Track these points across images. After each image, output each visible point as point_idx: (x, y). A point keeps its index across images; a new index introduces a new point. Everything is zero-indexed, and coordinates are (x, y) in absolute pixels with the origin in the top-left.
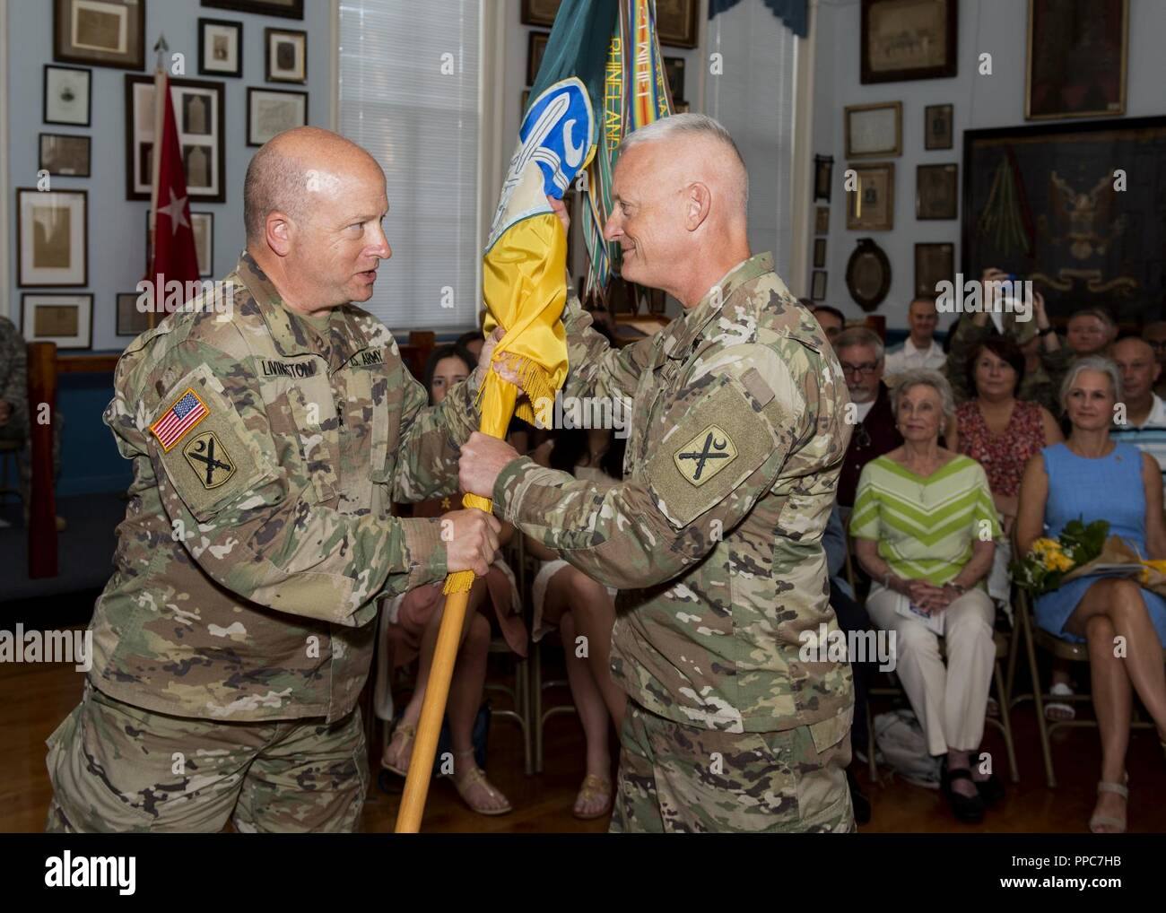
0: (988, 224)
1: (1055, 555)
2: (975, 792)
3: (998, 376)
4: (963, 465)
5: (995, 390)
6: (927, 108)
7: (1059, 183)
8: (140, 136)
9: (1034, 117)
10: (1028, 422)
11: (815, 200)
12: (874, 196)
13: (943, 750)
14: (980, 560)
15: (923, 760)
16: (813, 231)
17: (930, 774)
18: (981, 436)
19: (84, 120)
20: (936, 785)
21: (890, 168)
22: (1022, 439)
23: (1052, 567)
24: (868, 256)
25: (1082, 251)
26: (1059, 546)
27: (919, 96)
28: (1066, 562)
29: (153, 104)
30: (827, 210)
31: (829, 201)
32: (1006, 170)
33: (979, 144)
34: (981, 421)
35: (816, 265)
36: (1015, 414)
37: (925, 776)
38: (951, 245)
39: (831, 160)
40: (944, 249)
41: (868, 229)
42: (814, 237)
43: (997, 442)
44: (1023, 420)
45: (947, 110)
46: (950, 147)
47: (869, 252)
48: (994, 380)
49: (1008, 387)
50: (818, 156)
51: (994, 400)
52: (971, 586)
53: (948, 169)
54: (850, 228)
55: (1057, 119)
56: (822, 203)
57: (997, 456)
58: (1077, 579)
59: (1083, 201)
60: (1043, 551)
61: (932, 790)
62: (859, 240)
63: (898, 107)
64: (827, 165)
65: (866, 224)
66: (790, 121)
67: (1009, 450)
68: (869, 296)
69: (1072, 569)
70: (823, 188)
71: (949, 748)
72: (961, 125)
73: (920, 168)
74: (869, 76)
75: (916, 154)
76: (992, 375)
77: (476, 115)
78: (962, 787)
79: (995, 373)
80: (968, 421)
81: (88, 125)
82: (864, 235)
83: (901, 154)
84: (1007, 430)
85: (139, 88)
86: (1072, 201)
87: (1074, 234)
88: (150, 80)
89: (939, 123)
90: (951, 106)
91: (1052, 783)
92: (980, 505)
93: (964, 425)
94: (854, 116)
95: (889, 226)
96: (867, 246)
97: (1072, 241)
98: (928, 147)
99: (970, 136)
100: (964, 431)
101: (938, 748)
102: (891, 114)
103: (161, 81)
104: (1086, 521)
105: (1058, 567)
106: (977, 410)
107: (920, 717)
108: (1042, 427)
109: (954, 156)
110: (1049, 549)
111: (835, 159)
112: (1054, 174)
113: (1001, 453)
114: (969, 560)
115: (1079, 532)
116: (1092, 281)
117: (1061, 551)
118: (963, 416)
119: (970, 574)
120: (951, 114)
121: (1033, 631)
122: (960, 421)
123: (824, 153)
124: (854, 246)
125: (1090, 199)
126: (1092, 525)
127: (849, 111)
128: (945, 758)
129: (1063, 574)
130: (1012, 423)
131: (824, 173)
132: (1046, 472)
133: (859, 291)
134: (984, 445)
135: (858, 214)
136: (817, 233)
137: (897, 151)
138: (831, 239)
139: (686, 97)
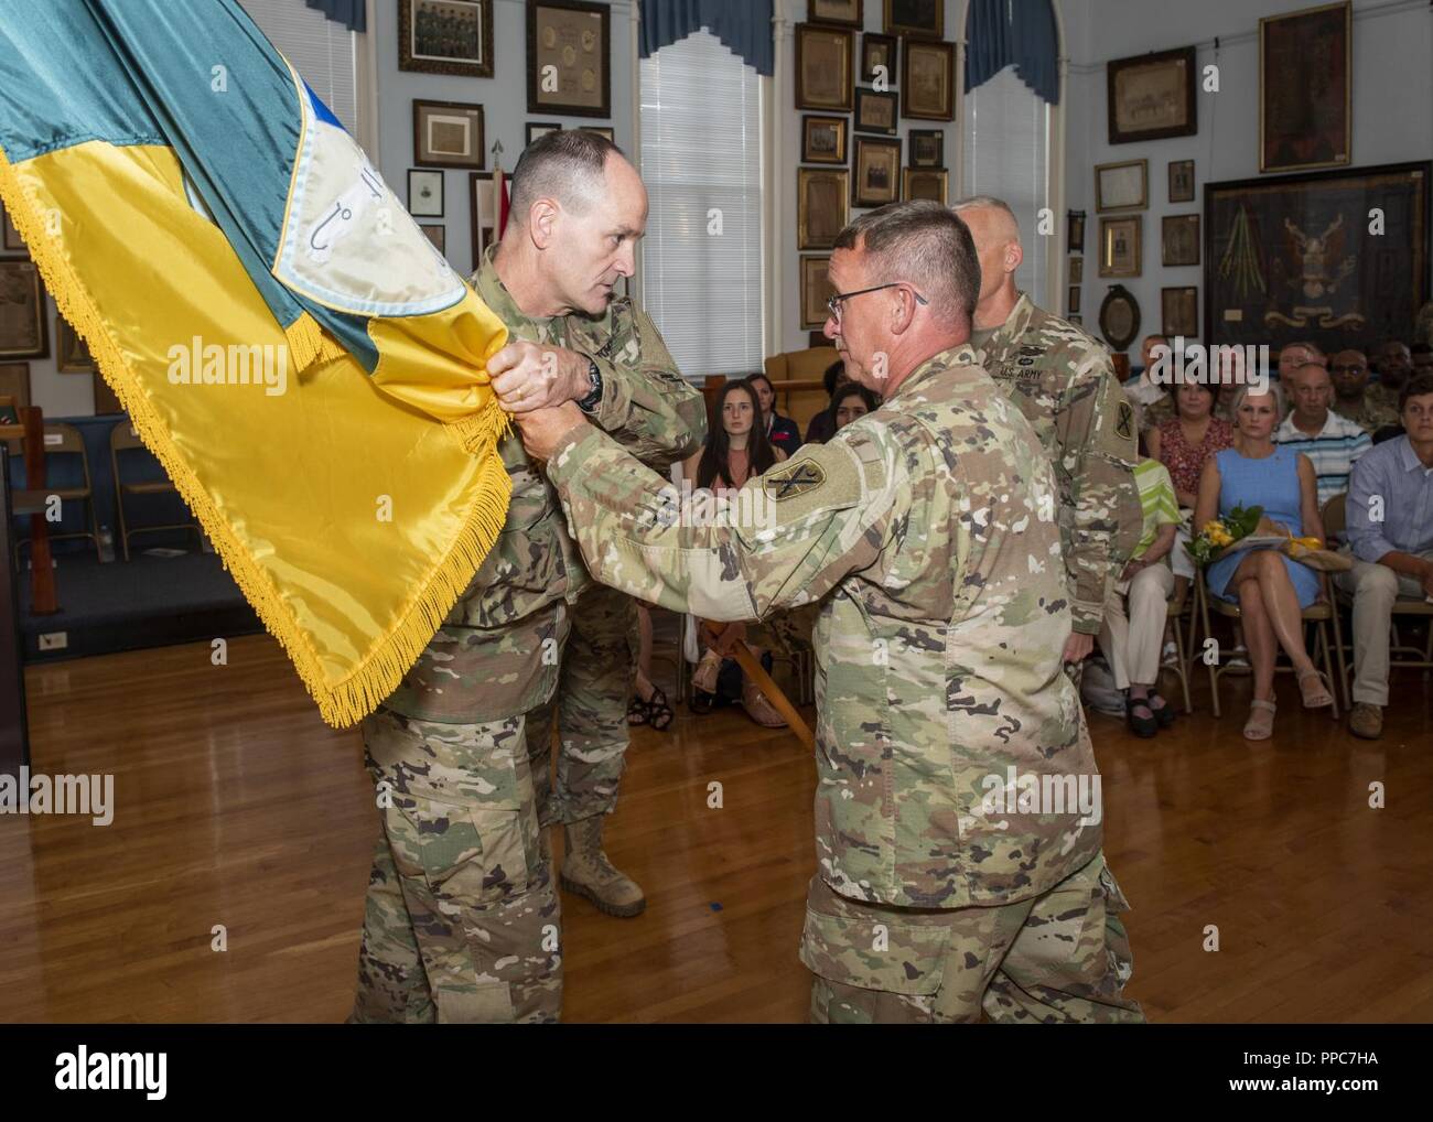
0: (1228, 269)
1: (1218, 533)
2: (1151, 716)
3: (1196, 399)
4: (1151, 467)
5: (1192, 411)
6: (1170, 164)
7: (1292, 229)
8: (483, 223)
9: (1268, 170)
10: (1221, 436)
11: (1069, 252)
12: (1124, 246)
13: (1127, 685)
14: (1163, 541)
15: (1113, 695)
16: (1067, 279)
17: (1119, 706)
18: (1180, 447)
19: (439, 212)
20: (1123, 714)
21: (1138, 220)
22: (1214, 450)
23: (1216, 543)
24: (1119, 301)
25: (1314, 290)
26: (1222, 527)
27: (1162, 154)
28: (1227, 539)
29: (492, 196)
30: (1081, 260)
31: (1082, 252)
32: (1243, 216)
33: (1218, 195)
34: (1182, 436)
35: (1070, 311)
36: (1210, 430)
37: (1115, 708)
38: (1195, 288)
39: (1083, 215)
40: (1189, 292)
41: (1118, 276)
42: (1068, 286)
43: (1193, 452)
44: (1217, 434)
45: (1188, 165)
46: (1192, 199)
47: (1120, 297)
48: (1192, 402)
49: (1205, 408)
50: (1070, 211)
51: (1194, 419)
52: (1156, 560)
53: (1191, 219)
54: (1102, 276)
55: (1288, 170)
56: (1076, 254)
57: (1192, 464)
58: (1235, 552)
59: (1314, 245)
60: (1210, 531)
61: (1119, 718)
62: (1110, 287)
63: (1144, 164)
64: (1080, 220)
65: (1116, 272)
66: (1044, 181)
67: (1203, 458)
68: (1121, 338)
69: (1231, 543)
70: (1077, 241)
71: (1131, 683)
72: (1202, 178)
73: (1165, 219)
74: (1116, 137)
75: (1161, 206)
76: (1191, 399)
77: (759, 191)
78: (1141, 712)
79: (1194, 397)
80: (1170, 435)
81: (442, 216)
82: (1114, 282)
83: (1147, 207)
84: (1202, 442)
85: (479, 183)
86: (1305, 246)
87: (1306, 276)
88: (489, 177)
89: (1181, 177)
90: (1192, 162)
91: (1217, 713)
92: (1163, 498)
93: (1166, 439)
94: (1102, 173)
95: (1138, 273)
96: (1118, 292)
97: (1304, 281)
98: (1172, 200)
99: (1210, 188)
100: (1165, 444)
101: (1122, 683)
102: (1137, 171)
103: (498, 177)
104: (1245, 508)
105: (1220, 542)
106: (1178, 427)
107: (1109, 661)
108: (1232, 440)
109: (1195, 207)
110: (1214, 529)
111: (1087, 213)
112: (1287, 221)
113: (1195, 461)
114: (1154, 542)
115: (1241, 516)
116: (1324, 318)
117: (1224, 531)
118: (1165, 432)
119: (1154, 552)
120: (1193, 169)
121: (1207, 597)
122: (1163, 436)
123: (1076, 208)
124: (1106, 292)
125: (1321, 243)
126: (1249, 509)
127: (1099, 170)
128: (1127, 692)
129: (1223, 548)
130: (1207, 436)
131: (1077, 229)
132: (1219, 472)
133: (1111, 333)
134: (1182, 456)
135: (1110, 264)
136: (1071, 282)
137: (1144, 204)
138: (1085, 286)
139: (946, 165)
